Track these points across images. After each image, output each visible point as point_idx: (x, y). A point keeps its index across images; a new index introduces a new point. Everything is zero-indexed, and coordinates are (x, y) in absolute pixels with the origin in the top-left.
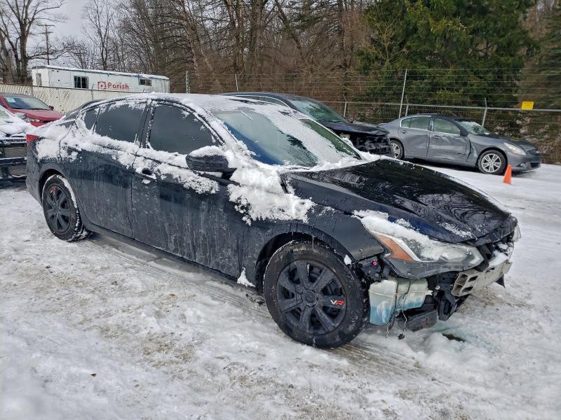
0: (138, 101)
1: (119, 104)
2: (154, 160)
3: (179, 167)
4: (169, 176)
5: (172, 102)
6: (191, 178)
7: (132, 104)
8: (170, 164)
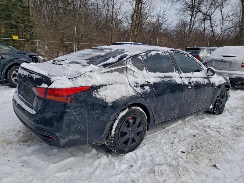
0: (163, 51)
1: (153, 53)
2: (189, 78)
3: (197, 77)
4: (196, 82)
5: (179, 51)
6: (202, 80)
7: (160, 53)
8: (194, 77)
